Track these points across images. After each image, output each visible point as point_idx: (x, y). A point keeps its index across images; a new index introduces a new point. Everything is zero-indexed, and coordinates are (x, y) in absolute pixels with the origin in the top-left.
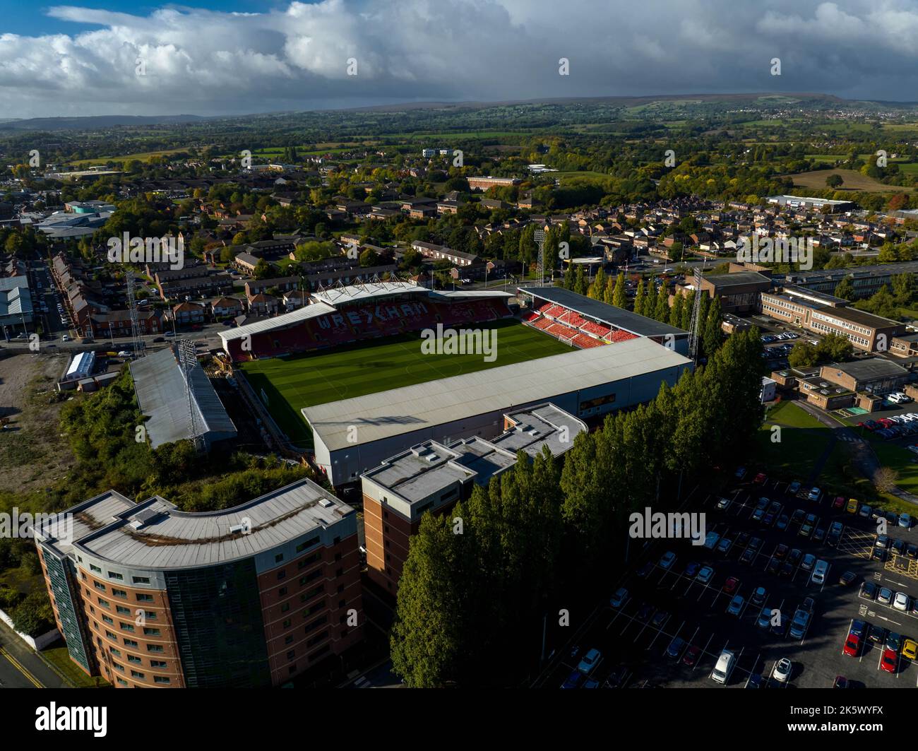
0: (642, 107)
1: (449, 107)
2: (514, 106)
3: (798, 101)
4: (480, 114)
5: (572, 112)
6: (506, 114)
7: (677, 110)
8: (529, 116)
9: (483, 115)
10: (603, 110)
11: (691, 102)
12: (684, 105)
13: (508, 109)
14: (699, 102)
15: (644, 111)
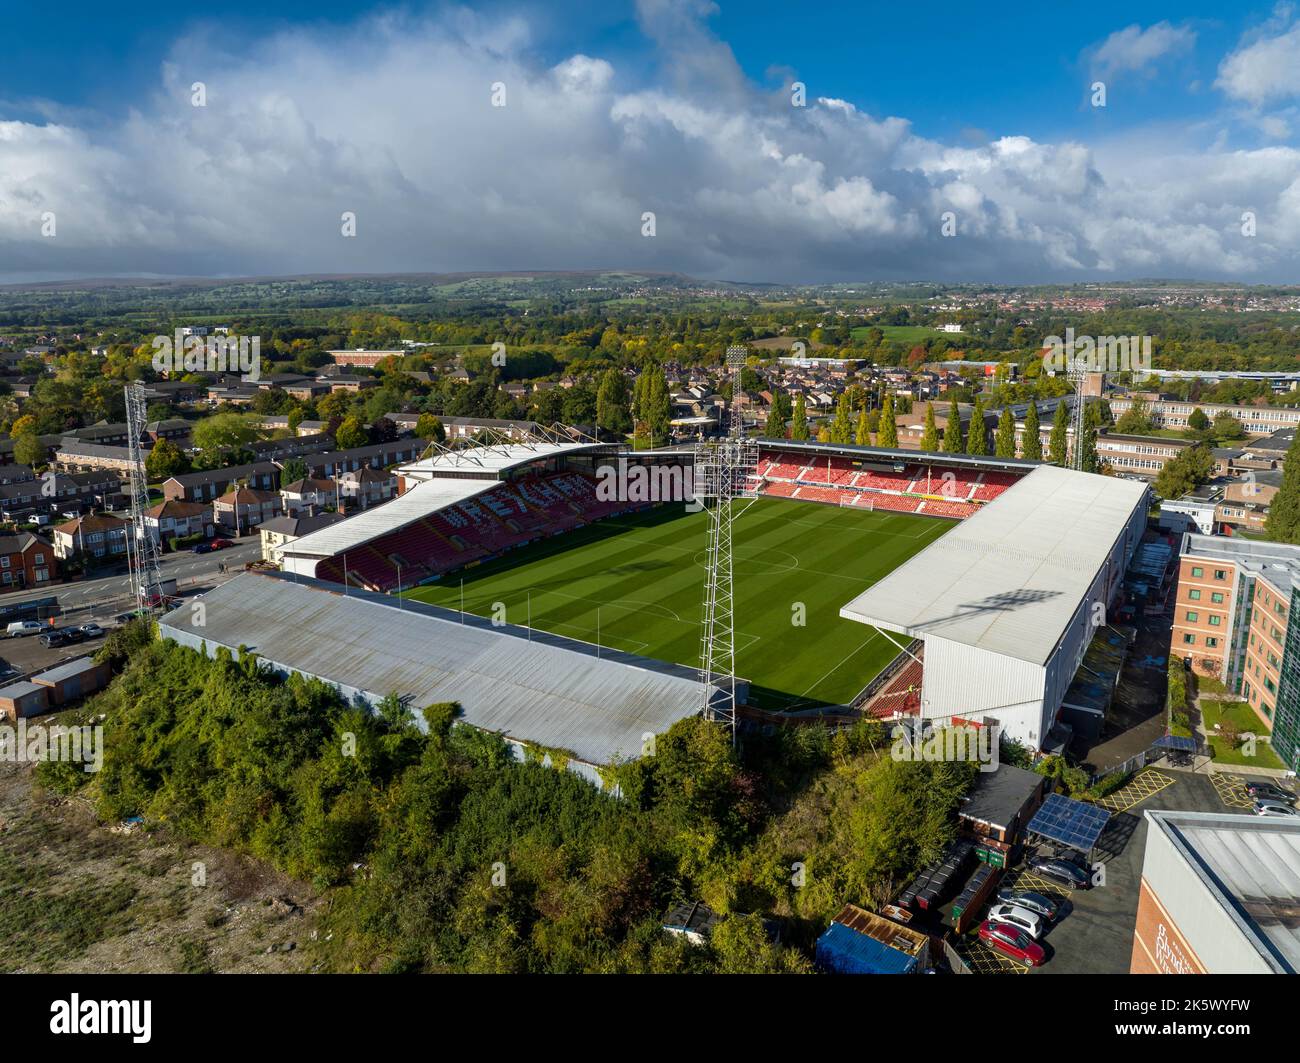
0: (458, 286)
1: (161, 284)
2: (270, 283)
3: (647, 279)
4: (217, 294)
5: (362, 291)
6: (260, 293)
7: (504, 290)
8: (296, 296)
9: (224, 296)
10: (404, 290)
11: (520, 279)
12: (511, 282)
13: (260, 287)
14: (530, 280)
15: (462, 290)
